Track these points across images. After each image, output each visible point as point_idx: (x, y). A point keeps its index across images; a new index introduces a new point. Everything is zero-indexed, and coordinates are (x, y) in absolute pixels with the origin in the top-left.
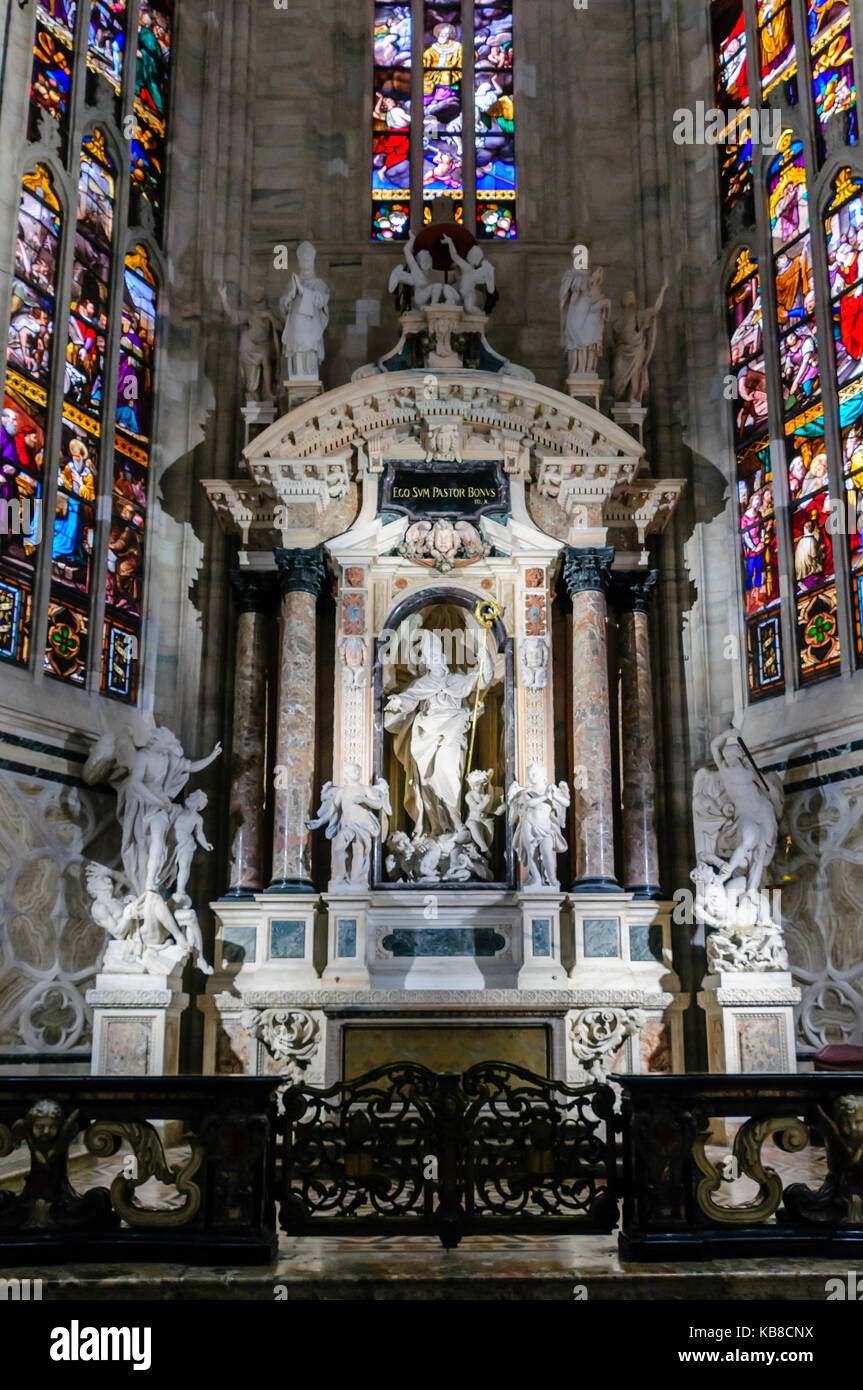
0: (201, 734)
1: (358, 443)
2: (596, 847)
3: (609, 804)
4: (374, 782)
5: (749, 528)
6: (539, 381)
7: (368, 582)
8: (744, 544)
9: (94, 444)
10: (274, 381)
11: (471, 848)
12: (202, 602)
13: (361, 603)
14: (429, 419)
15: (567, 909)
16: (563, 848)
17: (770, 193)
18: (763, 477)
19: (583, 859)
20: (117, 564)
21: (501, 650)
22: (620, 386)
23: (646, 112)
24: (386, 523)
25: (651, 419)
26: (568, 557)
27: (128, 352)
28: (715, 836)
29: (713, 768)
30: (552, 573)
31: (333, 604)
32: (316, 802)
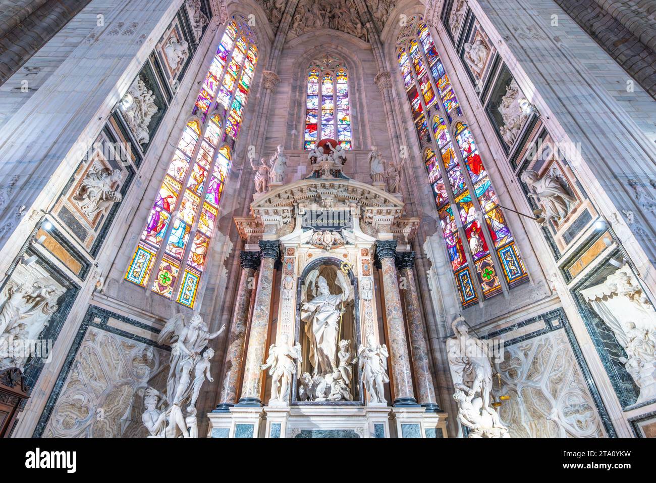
1: (295, 204)
2: (403, 380)
3: (407, 356)
4: (294, 345)
5: (448, 237)
6: (362, 182)
7: (296, 254)
8: (447, 243)
9: (196, 205)
11: (342, 382)
12: (229, 266)
13: (293, 263)
14: (322, 196)
15: (392, 417)
16: (387, 380)
17: (435, 133)
18: (450, 218)
19: (397, 387)
20: (196, 249)
21: (352, 284)
22: (392, 188)
23: (391, 118)
24: (305, 232)
26: (378, 245)
27: (215, 177)
29: (454, 338)
30: (372, 251)
31: (281, 264)
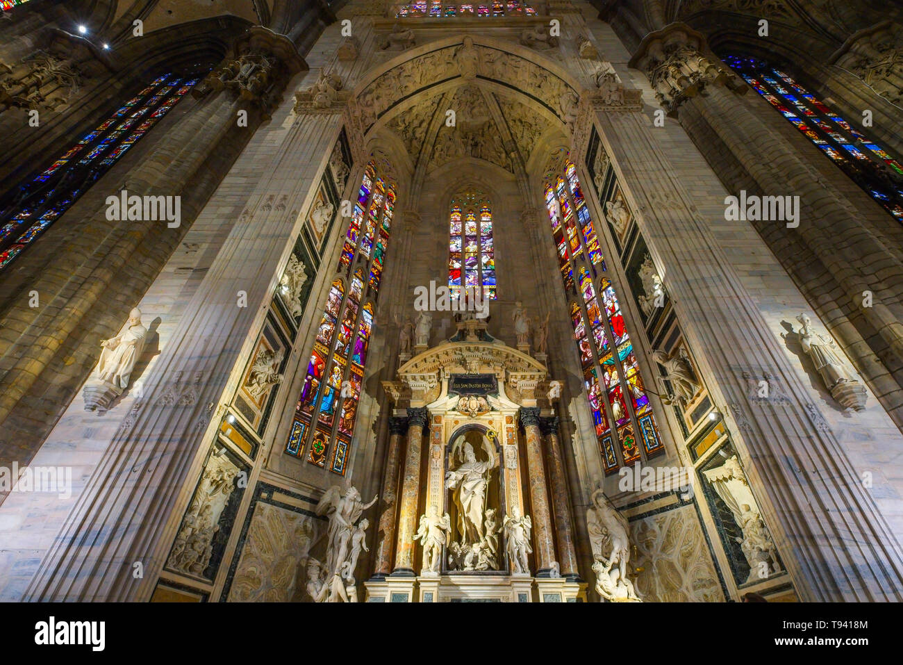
0: (371, 491)
1: (441, 367)
2: (545, 551)
3: (549, 527)
4: (443, 515)
5: (592, 400)
6: (507, 345)
7: (443, 422)
8: (591, 406)
9: (344, 369)
10: (411, 346)
11: (488, 552)
13: (440, 431)
14: (467, 359)
15: (535, 587)
16: (530, 552)
17: (581, 286)
18: (594, 380)
19: (540, 558)
20: (345, 414)
21: (498, 451)
22: (537, 348)
23: (537, 263)
24: (450, 398)
25: (549, 358)
26: (522, 411)
27: (361, 336)
28: (600, 545)
29: (594, 509)
30: (516, 418)
31: (429, 431)
32: (418, 526)
